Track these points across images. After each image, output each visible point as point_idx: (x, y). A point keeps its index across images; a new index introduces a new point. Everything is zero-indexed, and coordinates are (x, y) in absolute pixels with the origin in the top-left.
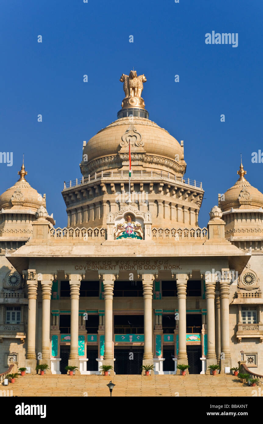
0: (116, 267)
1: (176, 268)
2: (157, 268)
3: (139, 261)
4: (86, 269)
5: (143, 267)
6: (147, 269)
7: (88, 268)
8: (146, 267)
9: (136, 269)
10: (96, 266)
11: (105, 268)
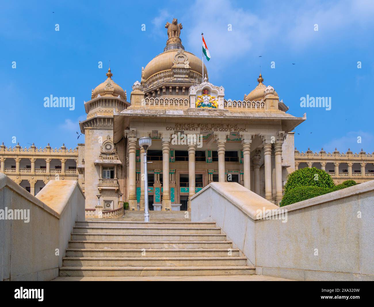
0: (198, 129)
1: (243, 131)
2: (229, 130)
3: (215, 125)
4: (175, 129)
5: (218, 129)
6: (221, 131)
7: (176, 129)
8: (220, 129)
9: (213, 131)
10: (183, 128)
11: (189, 129)
